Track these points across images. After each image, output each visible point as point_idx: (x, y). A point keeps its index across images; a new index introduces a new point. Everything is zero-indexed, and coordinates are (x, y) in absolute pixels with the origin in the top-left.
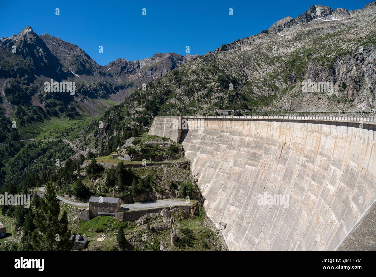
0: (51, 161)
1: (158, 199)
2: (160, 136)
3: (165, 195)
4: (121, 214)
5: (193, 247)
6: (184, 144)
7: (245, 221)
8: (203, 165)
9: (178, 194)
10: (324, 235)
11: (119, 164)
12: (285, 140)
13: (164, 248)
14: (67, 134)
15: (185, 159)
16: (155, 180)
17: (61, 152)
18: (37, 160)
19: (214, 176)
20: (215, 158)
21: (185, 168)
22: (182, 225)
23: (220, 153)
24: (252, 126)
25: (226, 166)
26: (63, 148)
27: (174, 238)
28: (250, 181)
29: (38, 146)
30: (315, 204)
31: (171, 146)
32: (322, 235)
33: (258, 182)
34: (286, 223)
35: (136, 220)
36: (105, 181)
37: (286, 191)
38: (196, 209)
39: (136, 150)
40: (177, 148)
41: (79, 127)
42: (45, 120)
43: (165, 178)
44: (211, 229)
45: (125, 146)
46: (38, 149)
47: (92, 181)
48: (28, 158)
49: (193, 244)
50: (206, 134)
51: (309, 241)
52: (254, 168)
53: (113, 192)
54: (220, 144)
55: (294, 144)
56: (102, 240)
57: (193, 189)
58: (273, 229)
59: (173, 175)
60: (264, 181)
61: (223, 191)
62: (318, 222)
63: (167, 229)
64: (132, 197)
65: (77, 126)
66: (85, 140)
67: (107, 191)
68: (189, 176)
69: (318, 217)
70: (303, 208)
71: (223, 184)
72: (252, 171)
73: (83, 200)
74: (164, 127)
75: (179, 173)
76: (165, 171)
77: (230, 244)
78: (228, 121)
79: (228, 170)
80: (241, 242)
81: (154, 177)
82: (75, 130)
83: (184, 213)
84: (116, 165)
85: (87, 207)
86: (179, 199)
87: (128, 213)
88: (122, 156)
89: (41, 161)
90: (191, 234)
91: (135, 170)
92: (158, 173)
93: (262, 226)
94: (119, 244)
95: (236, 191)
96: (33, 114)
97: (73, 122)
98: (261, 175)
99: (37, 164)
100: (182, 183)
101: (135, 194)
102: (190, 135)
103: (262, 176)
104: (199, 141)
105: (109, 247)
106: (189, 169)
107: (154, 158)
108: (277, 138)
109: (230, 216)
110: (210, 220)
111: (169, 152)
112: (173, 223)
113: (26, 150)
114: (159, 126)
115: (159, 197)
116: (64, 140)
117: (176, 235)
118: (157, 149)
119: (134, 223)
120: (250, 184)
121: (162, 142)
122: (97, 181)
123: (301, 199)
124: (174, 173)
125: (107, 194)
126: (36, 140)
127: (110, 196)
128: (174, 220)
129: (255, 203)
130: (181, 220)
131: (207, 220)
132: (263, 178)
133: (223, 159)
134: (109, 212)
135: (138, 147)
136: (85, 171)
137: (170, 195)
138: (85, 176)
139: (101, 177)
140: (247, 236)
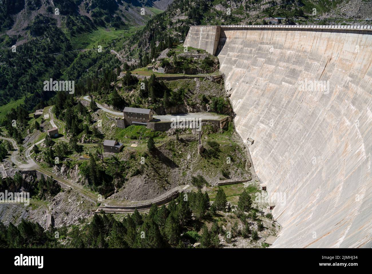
0: (101, 71)
1: (189, 112)
2: (196, 48)
3: (196, 109)
4: (152, 125)
5: (218, 159)
6: (220, 56)
7: (272, 139)
8: (238, 80)
9: (209, 108)
10: (346, 165)
11: (151, 77)
12: (332, 55)
13: (191, 157)
14: (114, 45)
15: (219, 73)
16: (187, 93)
17: (109, 62)
18: (89, 70)
19: (247, 92)
20: (250, 72)
21: (219, 82)
22: (210, 138)
23: (257, 68)
24: (296, 37)
25: (261, 82)
26: (111, 59)
27: (201, 149)
28: (284, 99)
29: (89, 57)
30: (347, 131)
31: (206, 58)
32: (345, 165)
33: (292, 101)
34: (313, 147)
35: (166, 130)
36: (139, 93)
37: (320, 113)
38: (225, 124)
39: (170, 62)
40: (212, 61)
41: (125, 38)
42: (93, 30)
43: (197, 92)
44: (238, 144)
45: (160, 57)
46: (89, 59)
47: (128, 92)
48: (81, 68)
49: (219, 156)
50: (245, 46)
51: (331, 168)
52: (291, 85)
53: (147, 103)
54: (258, 57)
55: (341, 60)
56: (136, 146)
57: (225, 104)
58: (299, 150)
59: (206, 89)
60: (299, 100)
61: (255, 107)
62: (345, 151)
63: (195, 140)
64: (164, 109)
65: (123, 36)
66: (130, 51)
67: (141, 103)
68: (222, 90)
69: (347, 145)
70: (333, 134)
71: (255, 101)
72: (288, 88)
73: (119, 110)
74: (199, 37)
75: (212, 87)
76: (198, 85)
77: (255, 159)
78: (270, 32)
79: (262, 87)
80: (266, 159)
81: (186, 90)
82: (121, 41)
83: (213, 127)
84: (148, 77)
85: (122, 116)
86: (209, 113)
87: (159, 123)
88: (156, 69)
89: (93, 70)
90: (217, 147)
91: (168, 83)
92: (191, 87)
93: (289, 146)
94: (150, 150)
95: (268, 109)
96: (81, 24)
97: (119, 32)
98: (297, 93)
99: (90, 74)
100: (214, 98)
101: (167, 107)
102: (227, 47)
103: (297, 95)
104: (236, 53)
105: (141, 153)
106: (223, 84)
107: (188, 71)
108: (323, 52)
109: (259, 133)
110: (238, 135)
111: (203, 65)
112: (201, 136)
113: (79, 60)
114: (195, 36)
115: (190, 110)
116: (111, 51)
117: (203, 146)
118: (191, 61)
119: (164, 133)
120: (284, 102)
121: (196, 54)
122: (132, 92)
123: (334, 123)
124: (207, 87)
125: (141, 105)
126: (87, 50)
127: (144, 107)
128: (203, 133)
129: (285, 123)
130: (209, 134)
131: (236, 135)
132: (298, 97)
133: (260, 74)
134: (142, 122)
135: (172, 59)
136: (121, 82)
137: (201, 109)
138: (121, 87)
139: (136, 89)
140: (273, 153)
